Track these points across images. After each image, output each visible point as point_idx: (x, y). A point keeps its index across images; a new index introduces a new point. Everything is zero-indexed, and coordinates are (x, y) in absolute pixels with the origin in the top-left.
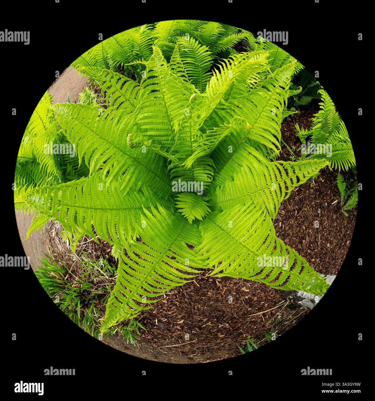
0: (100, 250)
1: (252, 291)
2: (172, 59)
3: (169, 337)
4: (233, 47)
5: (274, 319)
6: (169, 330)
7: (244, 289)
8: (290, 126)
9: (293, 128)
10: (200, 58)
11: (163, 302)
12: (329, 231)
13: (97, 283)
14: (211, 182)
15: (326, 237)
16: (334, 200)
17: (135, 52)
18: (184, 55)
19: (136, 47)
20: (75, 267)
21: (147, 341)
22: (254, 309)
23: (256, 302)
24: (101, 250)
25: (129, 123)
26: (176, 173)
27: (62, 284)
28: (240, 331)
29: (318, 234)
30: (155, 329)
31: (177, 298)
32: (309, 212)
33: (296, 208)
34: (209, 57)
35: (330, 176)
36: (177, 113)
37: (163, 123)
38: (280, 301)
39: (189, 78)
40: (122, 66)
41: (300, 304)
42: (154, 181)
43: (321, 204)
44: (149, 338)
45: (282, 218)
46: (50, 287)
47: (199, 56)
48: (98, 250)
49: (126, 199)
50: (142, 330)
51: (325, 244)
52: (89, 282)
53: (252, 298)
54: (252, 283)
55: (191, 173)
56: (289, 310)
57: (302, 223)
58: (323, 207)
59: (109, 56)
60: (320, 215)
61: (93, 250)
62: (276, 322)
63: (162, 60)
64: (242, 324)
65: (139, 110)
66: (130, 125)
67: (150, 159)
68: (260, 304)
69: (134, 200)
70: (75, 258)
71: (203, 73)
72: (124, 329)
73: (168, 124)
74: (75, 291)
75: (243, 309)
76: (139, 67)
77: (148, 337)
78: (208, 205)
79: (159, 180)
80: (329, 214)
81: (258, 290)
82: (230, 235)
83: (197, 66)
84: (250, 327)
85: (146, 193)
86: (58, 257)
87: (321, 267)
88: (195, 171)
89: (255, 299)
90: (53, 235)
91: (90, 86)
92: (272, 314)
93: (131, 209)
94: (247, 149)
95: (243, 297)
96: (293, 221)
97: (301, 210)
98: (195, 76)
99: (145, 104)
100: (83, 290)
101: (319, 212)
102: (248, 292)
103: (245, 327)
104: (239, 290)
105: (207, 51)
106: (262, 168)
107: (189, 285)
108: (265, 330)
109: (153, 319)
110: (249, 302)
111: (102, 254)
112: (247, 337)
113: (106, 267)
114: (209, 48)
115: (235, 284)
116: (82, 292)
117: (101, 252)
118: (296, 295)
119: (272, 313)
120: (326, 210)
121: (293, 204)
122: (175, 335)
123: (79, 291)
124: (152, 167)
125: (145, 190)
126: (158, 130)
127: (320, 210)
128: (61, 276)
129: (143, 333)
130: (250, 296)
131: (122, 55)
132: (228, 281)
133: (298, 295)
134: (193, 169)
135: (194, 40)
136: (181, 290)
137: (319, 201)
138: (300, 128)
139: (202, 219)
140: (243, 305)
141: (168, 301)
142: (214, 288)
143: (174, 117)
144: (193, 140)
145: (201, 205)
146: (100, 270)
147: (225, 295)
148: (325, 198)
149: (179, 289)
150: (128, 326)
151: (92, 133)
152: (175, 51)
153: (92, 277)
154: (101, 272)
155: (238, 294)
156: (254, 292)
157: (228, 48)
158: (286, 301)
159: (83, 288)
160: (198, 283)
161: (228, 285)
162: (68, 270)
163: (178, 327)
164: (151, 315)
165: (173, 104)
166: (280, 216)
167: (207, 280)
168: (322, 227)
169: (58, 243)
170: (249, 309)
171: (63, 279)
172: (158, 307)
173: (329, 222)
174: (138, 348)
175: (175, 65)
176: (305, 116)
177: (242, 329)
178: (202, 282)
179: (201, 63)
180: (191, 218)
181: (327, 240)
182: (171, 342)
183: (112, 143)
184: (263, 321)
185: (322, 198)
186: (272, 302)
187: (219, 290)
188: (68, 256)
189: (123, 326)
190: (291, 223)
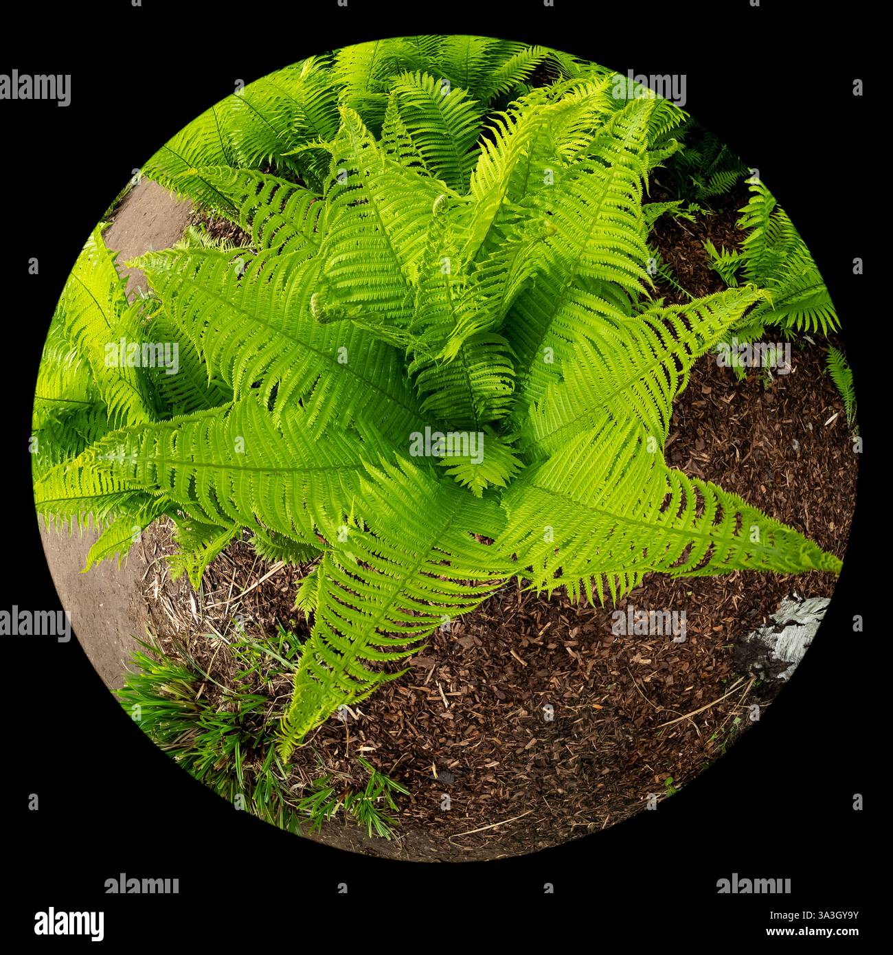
0: (274, 610)
1: (658, 662)
2: (385, 130)
3: (472, 807)
4: (526, 82)
5: (726, 727)
6: (468, 789)
7: (637, 658)
8: (693, 248)
9: (701, 253)
10: (450, 118)
11: (443, 719)
12: (827, 491)
13: (277, 693)
14: (513, 395)
15: (822, 507)
16: (827, 415)
17: (296, 125)
18: (412, 116)
19: (297, 113)
20: (217, 663)
21: (417, 826)
22: (671, 708)
23: (673, 689)
24: (278, 611)
25: (309, 280)
26: (428, 383)
27: (191, 711)
28: (645, 770)
29: (801, 501)
30: (434, 789)
31: (475, 702)
32: (769, 450)
33: (736, 444)
34: (470, 114)
35: (810, 355)
36: (412, 245)
37: (383, 271)
38: (733, 680)
39: (432, 168)
40: (270, 161)
41: (783, 679)
42: (382, 407)
43: (798, 428)
44: (421, 816)
45: (704, 471)
46: (164, 722)
47: (448, 113)
48: (270, 610)
49: (322, 447)
50: (401, 799)
51: (824, 524)
52: (257, 693)
53: (662, 680)
54: (654, 642)
55: (463, 378)
56: (759, 699)
57: (757, 478)
58: (804, 434)
59: (235, 144)
60: (799, 455)
61: (257, 614)
62: (732, 735)
63: (363, 134)
64: (647, 749)
65: (329, 250)
66: (311, 283)
67: (366, 356)
68: (683, 694)
69: (339, 450)
70: (216, 640)
71: (463, 152)
72: (357, 801)
73: (395, 270)
74: (225, 721)
75: (644, 711)
76: (311, 159)
77: (418, 813)
78: (516, 452)
79: (392, 404)
80: (821, 448)
81: (673, 657)
82: (570, 500)
83: (446, 139)
84: (668, 755)
85: (366, 434)
86: (174, 647)
87: (821, 583)
88: (472, 371)
89: (670, 680)
90: (156, 595)
91: (198, 224)
92: (718, 716)
93: (335, 469)
94: (580, 300)
95: (638, 681)
96: (733, 476)
97: (749, 448)
98: (446, 162)
99: (340, 233)
100: (245, 715)
101: (796, 447)
102: (648, 666)
103: (655, 757)
104: (627, 664)
105: (465, 100)
106: (618, 336)
107: (501, 665)
108: (707, 758)
109: (426, 765)
110: (655, 690)
111: (280, 619)
112: (663, 781)
113: (293, 649)
114: (470, 90)
115: (615, 648)
116: (241, 720)
117: (278, 616)
118: (768, 659)
119: (716, 713)
120: (813, 441)
121: (726, 435)
122: (485, 800)
123: (233, 720)
124: (371, 373)
125: (361, 426)
126: (374, 286)
127: (797, 442)
128: (188, 692)
129: (405, 805)
130: (656, 676)
131: (266, 137)
132: (595, 643)
133: (774, 657)
134: (465, 369)
135: (431, 78)
136: (484, 681)
137: (790, 421)
138: (719, 250)
139: (504, 485)
140: (641, 700)
141: (454, 715)
142: (563, 664)
143: (407, 255)
144: (454, 296)
145: (499, 454)
146: (279, 658)
147: (592, 680)
148: (805, 412)
149: (478, 680)
150: (364, 792)
151: (231, 309)
152: (390, 111)
153: (264, 681)
154: (284, 662)
155: (626, 673)
156: (664, 665)
157: (515, 86)
158: (748, 678)
159: (243, 710)
160: (521, 657)
161: (596, 654)
162: (202, 672)
163: (490, 779)
164: (419, 755)
165: (399, 226)
166: (700, 468)
167: (544, 648)
168: (809, 483)
169: (169, 611)
170: (659, 709)
171: (193, 698)
172: (432, 733)
173: (824, 470)
174: (397, 846)
175: (393, 141)
176: (728, 221)
177: (647, 763)
178: (532, 655)
179: (455, 131)
180: (478, 486)
181: (826, 513)
182: (479, 820)
183: (276, 327)
184: (696, 737)
185: (797, 413)
186: (712, 685)
187: (575, 670)
188: (198, 640)
189: (354, 795)
190: (728, 481)
